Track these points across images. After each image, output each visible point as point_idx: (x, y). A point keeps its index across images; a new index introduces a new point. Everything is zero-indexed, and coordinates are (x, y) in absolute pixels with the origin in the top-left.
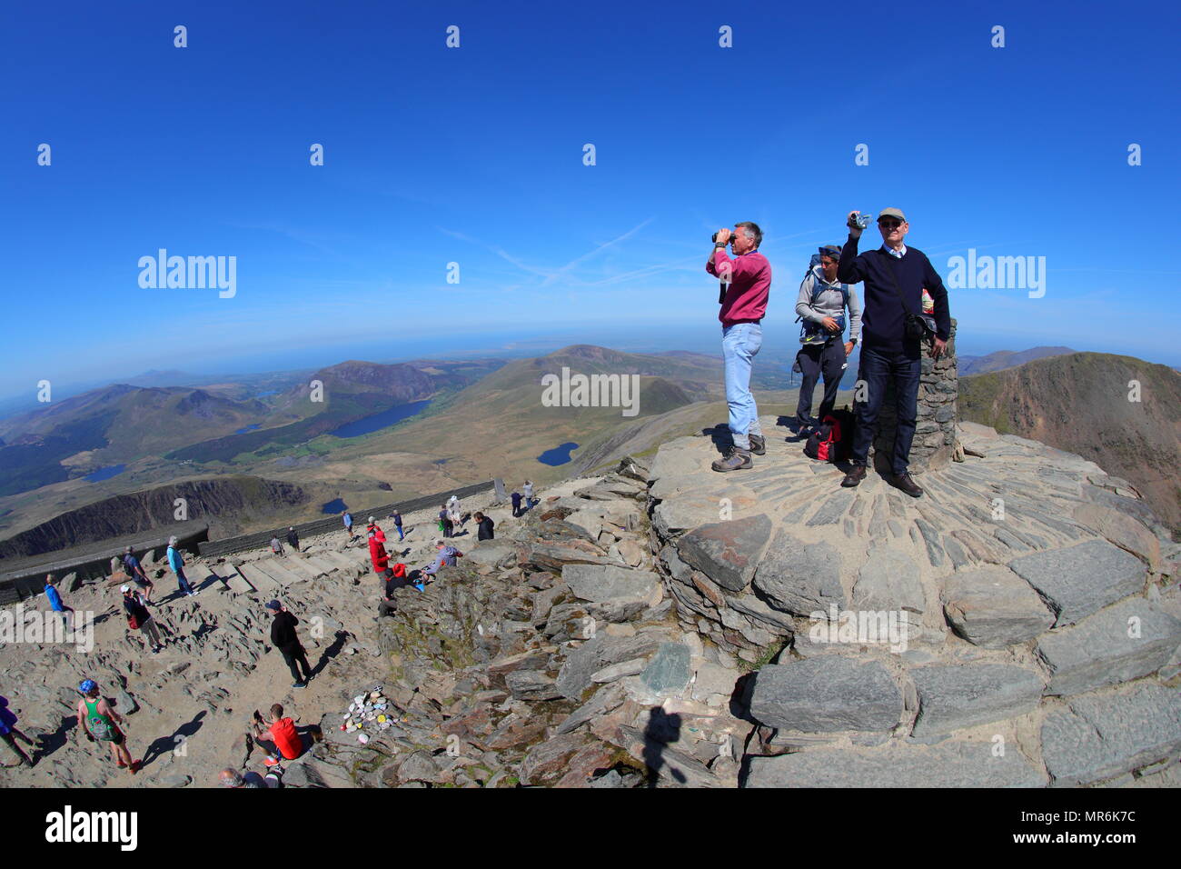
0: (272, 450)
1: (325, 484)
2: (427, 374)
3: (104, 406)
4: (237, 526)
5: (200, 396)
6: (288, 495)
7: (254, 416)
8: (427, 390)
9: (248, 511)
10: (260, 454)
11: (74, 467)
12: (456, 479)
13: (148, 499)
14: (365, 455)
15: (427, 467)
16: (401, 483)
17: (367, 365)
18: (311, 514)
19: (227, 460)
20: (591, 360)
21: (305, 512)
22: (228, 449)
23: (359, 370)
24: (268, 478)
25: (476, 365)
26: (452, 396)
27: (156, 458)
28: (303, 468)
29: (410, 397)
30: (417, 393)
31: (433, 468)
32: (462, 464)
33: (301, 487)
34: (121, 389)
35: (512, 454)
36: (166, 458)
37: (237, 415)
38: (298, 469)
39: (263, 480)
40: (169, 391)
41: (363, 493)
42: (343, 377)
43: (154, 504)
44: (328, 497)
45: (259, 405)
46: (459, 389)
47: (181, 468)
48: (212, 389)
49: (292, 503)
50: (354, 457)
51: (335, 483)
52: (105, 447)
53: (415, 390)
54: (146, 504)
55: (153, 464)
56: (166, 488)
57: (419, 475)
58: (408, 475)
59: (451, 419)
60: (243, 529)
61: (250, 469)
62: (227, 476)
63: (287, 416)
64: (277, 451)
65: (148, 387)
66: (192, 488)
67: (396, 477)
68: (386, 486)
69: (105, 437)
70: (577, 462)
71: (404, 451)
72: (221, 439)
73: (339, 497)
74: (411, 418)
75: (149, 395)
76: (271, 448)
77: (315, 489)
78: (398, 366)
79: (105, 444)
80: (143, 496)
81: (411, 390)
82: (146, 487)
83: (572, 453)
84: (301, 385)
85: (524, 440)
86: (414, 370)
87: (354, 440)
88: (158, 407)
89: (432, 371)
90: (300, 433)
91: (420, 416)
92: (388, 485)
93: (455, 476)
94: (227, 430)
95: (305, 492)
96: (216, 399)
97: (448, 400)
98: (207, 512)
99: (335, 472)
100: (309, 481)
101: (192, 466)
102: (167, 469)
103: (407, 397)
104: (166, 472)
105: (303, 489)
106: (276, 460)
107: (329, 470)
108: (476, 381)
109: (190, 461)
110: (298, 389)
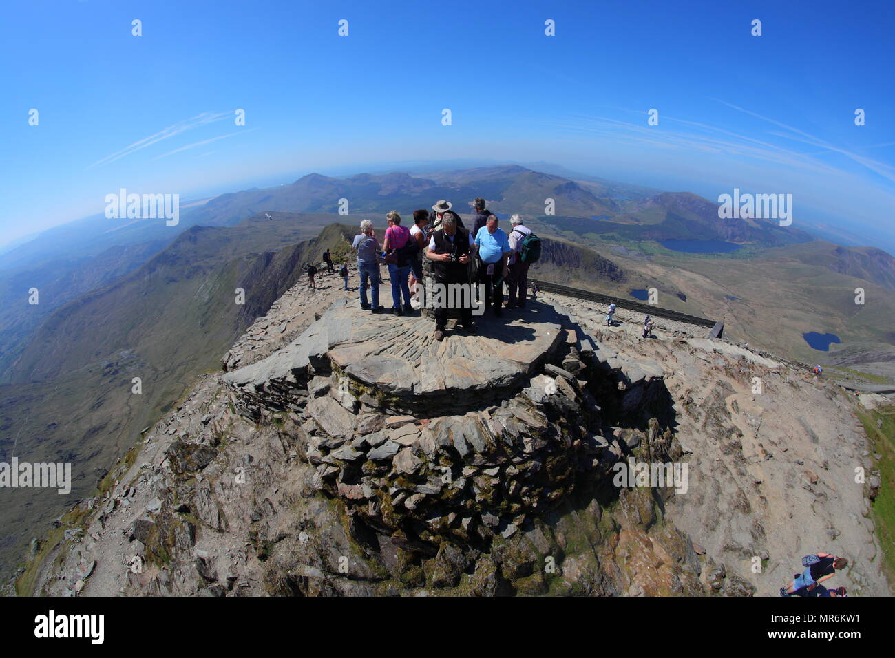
0: (613, 238)
1: (641, 276)
3: (504, 176)
4: (569, 278)
5: (572, 186)
6: (612, 273)
7: (608, 210)
9: (581, 271)
10: (603, 238)
12: (736, 317)
14: (678, 267)
15: (718, 297)
16: (694, 299)
17: (700, 200)
18: (622, 292)
19: (580, 233)
21: (619, 289)
22: (583, 227)
23: (694, 202)
24: (603, 256)
25: (788, 231)
26: (760, 250)
27: (531, 217)
28: (630, 258)
29: (727, 238)
30: (733, 236)
31: (723, 300)
32: (745, 307)
33: (623, 270)
34: (517, 169)
35: (786, 319)
36: (539, 218)
37: (596, 206)
38: (626, 258)
39: (599, 256)
40: (552, 177)
41: (664, 293)
42: (681, 203)
44: (639, 286)
45: (613, 204)
46: (768, 246)
47: (547, 228)
48: (582, 183)
49: (613, 279)
50: (670, 266)
51: (648, 278)
52: (499, 201)
53: (733, 233)
57: (710, 301)
58: (702, 296)
59: (753, 268)
60: (572, 281)
61: (593, 246)
62: (575, 244)
63: (632, 218)
64: (617, 240)
65: (538, 171)
66: (549, 242)
67: (694, 294)
68: (682, 297)
69: (501, 195)
70: (832, 355)
71: (707, 277)
72: (579, 219)
73: (646, 289)
74: (723, 254)
75: (537, 177)
76: (613, 236)
77: (632, 276)
79: (500, 199)
81: (730, 232)
83: (832, 345)
84: (648, 199)
85: (800, 312)
87: (674, 253)
88: (542, 186)
89: (751, 222)
90: (636, 233)
91: (730, 255)
92: (685, 296)
93: (736, 315)
94: (588, 214)
95: (625, 276)
96: (583, 191)
97: (756, 251)
98: (553, 262)
99: (652, 270)
100: (631, 269)
101: (554, 230)
102: (536, 226)
103: (725, 236)
104: (535, 227)
105: (624, 273)
106: (614, 246)
107: (648, 267)
108: (783, 245)
109: (554, 226)
110: (645, 201)
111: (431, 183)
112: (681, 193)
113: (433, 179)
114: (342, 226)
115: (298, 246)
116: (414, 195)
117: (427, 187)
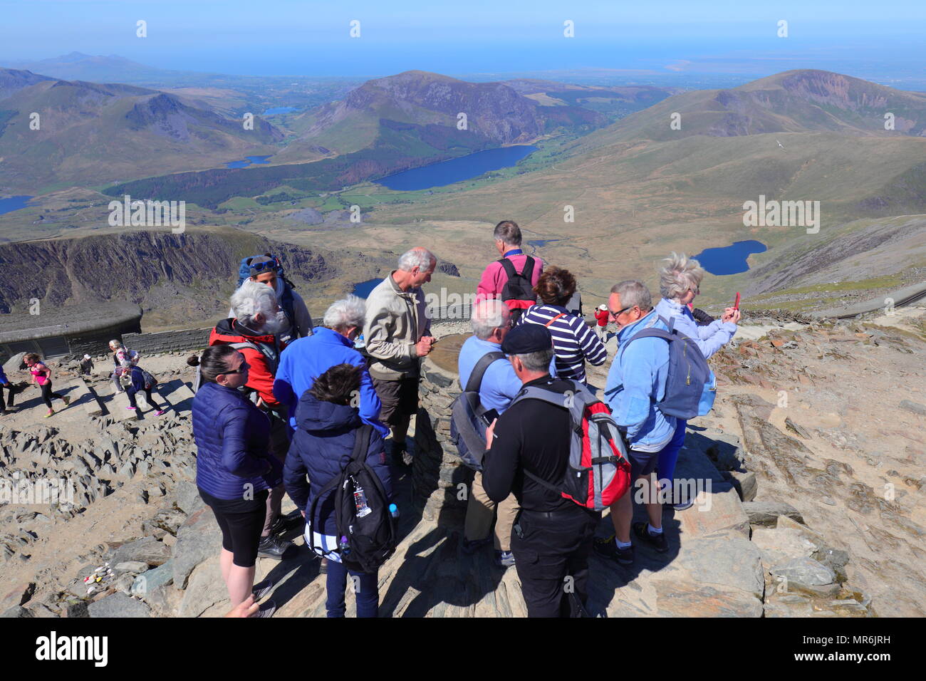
0: (283, 197)
1: (361, 255)
2: (535, 103)
5: (165, 105)
6: (303, 265)
7: (259, 143)
8: (532, 129)
10: (265, 201)
13: (68, 252)
14: (425, 219)
16: (472, 268)
17: (441, 82)
19: (211, 205)
20: (823, 100)
21: (326, 292)
22: (213, 188)
23: (428, 88)
24: (275, 238)
25: (616, 95)
26: (570, 144)
27: (88, 192)
28: (330, 228)
29: (504, 138)
30: (515, 133)
32: (572, 250)
33: (324, 255)
35: (650, 246)
36: (106, 192)
37: (229, 138)
38: (323, 230)
39: (266, 240)
40: (110, 90)
42: (404, 96)
43: (79, 258)
44: (362, 275)
45: (266, 127)
46: (583, 133)
48: (188, 94)
49: (308, 277)
50: (408, 221)
51: (376, 255)
53: (512, 127)
54: (65, 258)
55: (81, 201)
58: (484, 258)
59: (564, 179)
61: (247, 223)
62: (208, 228)
63: (312, 149)
64: (292, 200)
65: (70, 80)
67: (468, 257)
68: (450, 270)
70: (758, 273)
72: (202, 173)
74: (502, 171)
75: (72, 92)
76: (283, 194)
77: (345, 261)
78: (491, 87)
80: (60, 246)
81: (507, 128)
82: (66, 234)
83: (753, 260)
84: (335, 102)
85: (676, 225)
86: (514, 95)
87: (410, 195)
88: (92, 114)
89: (543, 99)
91: (516, 169)
92: (454, 266)
94: (214, 161)
95: (330, 264)
96: (194, 110)
97: (563, 148)
98: (171, 279)
99: (378, 239)
100: (338, 248)
103: (500, 138)
105: (327, 259)
106: (291, 212)
107: (369, 236)
108: (612, 122)
110: (330, 109)
112: (399, 76)
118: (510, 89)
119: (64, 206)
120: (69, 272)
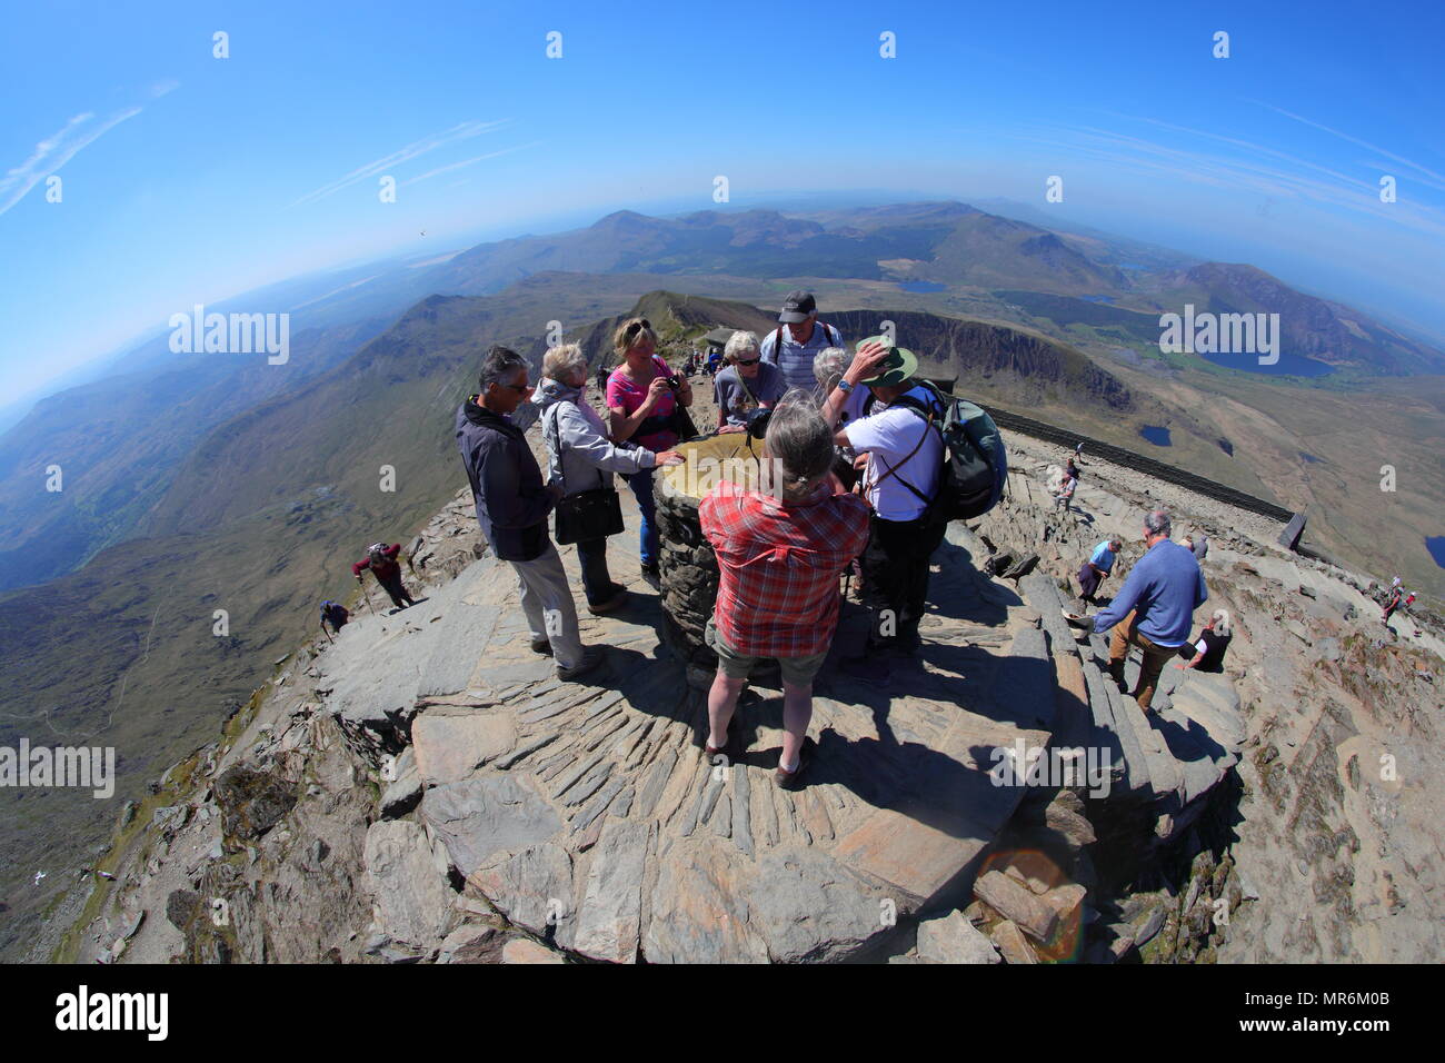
0: (1116, 334)
1: (1160, 403)
2: (1346, 329)
3: (939, 220)
4: (1040, 397)
5: (1051, 242)
6: (1112, 394)
7: (1110, 286)
8: (1338, 352)
9: (1060, 388)
10: (1100, 332)
11: (891, 271)
12: (1313, 492)
13: (958, 328)
14: (1223, 394)
15: (1287, 453)
16: (1245, 452)
17: (1270, 281)
18: (1126, 428)
19: (1061, 323)
21: (1121, 422)
22: (1067, 311)
24: (1099, 365)
26: (1366, 379)
27: (982, 291)
28: (1144, 372)
29: (1311, 350)
30: (1321, 349)
31: (1295, 460)
32: (1331, 477)
33: (1131, 392)
34: (958, 209)
36: (994, 294)
37: (1090, 278)
38: (1136, 370)
39: (1091, 363)
40: (1015, 225)
41: (1197, 438)
42: (1236, 283)
43: (961, 335)
44: (1155, 420)
45: (1120, 277)
46: (1380, 374)
47: (1007, 311)
48: (1067, 237)
49: (1113, 404)
50: (1209, 390)
51: (1172, 408)
52: (929, 261)
53: (1321, 343)
55: (976, 296)
56: (980, 324)
57: (1274, 458)
58: (1260, 450)
59: (1351, 409)
60: (1043, 403)
61: (1082, 345)
62: (1052, 340)
63: (1150, 303)
64: (1123, 339)
65: (994, 214)
66: (1010, 335)
67: (1245, 443)
68: (1227, 447)
69: (932, 251)
71: (1271, 416)
72: (1062, 298)
73: (1168, 427)
74: (1301, 379)
75: (993, 224)
76: (1117, 332)
77: (1146, 403)
79: (930, 258)
80: (952, 323)
81: (1316, 343)
82: (959, 316)
84: (1178, 271)
85: (1427, 499)
86: (1330, 314)
87: (1218, 370)
88: (1000, 239)
89: (1353, 327)
91: (1312, 382)
93: (1315, 488)
94: (1072, 291)
95: (1133, 401)
96: (1069, 251)
97: (1359, 380)
98: (1014, 368)
99: (1180, 399)
100: (1144, 390)
101: (1019, 314)
102: (990, 306)
103: (1308, 348)
104: (988, 309)
105: (1132, 396)
106: (1117, 348)
107: (1172, 390)
108: (1407, 375)
109: (1019, 308)
110: (1173, 275)
111: (819, 228)
112: (1236, 265)
113: (822, 222)
114: (670, 295)
115: (599, 327)
116: (788, 247)
117: (809, 234)
118: (1328, 309)
119: (965, 296)
120: (952, 342)
